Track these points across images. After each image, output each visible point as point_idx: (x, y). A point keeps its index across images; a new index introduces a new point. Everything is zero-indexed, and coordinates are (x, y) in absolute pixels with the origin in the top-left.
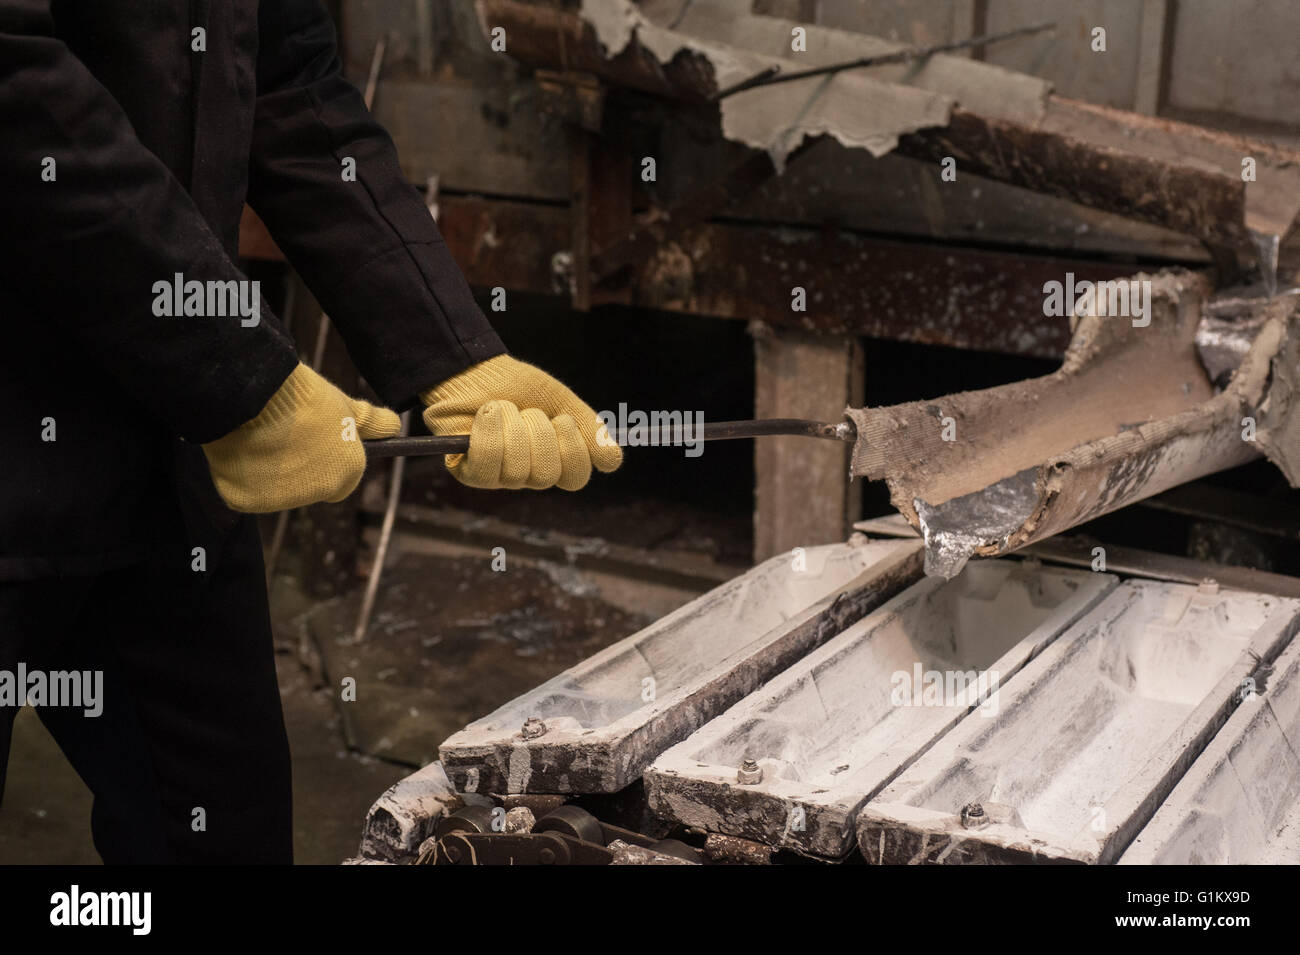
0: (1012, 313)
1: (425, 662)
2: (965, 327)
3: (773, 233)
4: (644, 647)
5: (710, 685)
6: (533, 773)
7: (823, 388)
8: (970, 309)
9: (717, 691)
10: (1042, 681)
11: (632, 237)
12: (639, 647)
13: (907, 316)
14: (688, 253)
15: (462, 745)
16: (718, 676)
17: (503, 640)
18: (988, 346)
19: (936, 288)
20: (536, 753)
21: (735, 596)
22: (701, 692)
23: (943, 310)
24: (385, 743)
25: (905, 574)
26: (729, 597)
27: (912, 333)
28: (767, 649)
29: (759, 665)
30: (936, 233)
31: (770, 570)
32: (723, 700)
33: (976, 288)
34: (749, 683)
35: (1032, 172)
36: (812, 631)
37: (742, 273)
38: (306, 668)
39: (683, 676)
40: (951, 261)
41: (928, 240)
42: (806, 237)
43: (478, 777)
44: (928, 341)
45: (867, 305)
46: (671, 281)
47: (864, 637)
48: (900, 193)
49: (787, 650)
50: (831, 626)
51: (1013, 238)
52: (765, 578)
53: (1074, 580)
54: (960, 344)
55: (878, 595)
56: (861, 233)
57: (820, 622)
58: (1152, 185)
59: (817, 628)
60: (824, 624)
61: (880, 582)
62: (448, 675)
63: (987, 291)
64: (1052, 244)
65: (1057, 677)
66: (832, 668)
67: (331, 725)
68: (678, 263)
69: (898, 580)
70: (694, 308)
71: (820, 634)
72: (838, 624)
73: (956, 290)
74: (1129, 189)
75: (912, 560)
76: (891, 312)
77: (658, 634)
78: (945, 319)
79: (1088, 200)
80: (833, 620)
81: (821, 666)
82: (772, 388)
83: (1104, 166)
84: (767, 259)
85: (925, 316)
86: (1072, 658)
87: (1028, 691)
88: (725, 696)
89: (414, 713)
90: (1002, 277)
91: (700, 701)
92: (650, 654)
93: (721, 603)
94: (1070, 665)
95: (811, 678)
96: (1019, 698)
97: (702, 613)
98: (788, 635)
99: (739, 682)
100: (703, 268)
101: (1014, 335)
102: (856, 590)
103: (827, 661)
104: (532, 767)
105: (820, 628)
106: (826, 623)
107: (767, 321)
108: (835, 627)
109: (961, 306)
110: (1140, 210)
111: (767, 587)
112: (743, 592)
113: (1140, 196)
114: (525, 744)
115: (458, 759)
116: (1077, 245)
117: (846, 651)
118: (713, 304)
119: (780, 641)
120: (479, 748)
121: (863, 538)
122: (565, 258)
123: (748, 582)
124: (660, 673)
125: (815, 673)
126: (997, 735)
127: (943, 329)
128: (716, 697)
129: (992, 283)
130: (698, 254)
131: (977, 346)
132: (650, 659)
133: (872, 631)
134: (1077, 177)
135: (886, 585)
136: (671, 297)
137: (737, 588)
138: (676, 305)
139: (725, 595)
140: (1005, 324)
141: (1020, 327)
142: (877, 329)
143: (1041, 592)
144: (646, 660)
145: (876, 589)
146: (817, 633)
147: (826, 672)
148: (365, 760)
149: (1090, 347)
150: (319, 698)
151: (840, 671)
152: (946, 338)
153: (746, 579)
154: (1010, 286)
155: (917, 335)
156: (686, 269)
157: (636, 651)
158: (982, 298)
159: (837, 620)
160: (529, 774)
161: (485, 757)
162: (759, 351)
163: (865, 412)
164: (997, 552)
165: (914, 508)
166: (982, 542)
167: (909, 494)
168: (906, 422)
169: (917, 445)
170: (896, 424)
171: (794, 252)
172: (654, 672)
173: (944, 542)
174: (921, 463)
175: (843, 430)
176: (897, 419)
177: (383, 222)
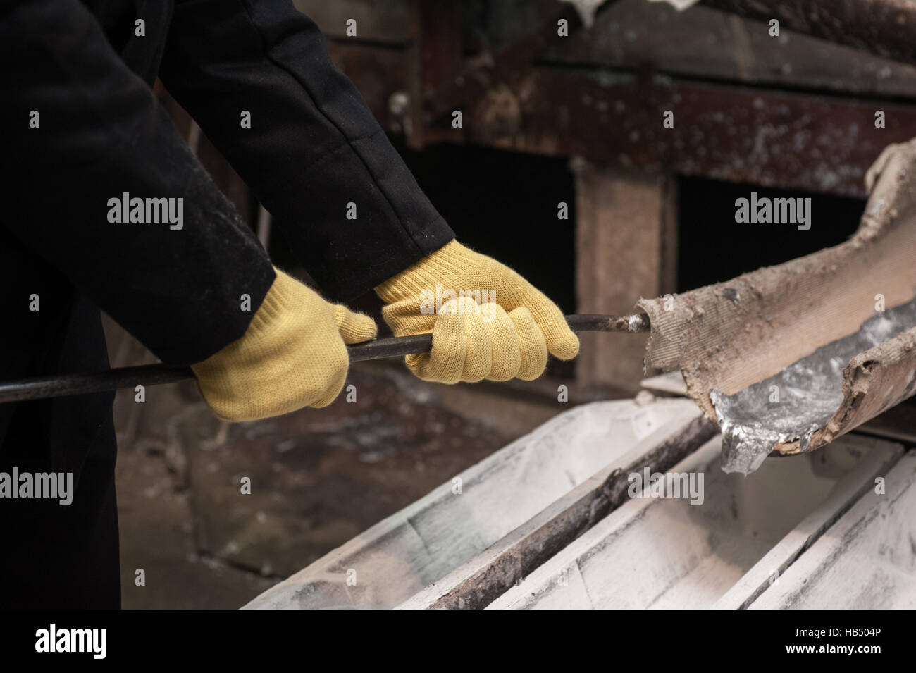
0: (816, 154)
1: (278, 467)
2: (772, 166)
3: (592, 75)
4: (417, 521)
5: (467, 582)
7: (640, 219)
8: (776, 149)
9: (474, 587)
10: (815, 576)
11: (460, 80)
12: (412, 521)
13: (717, 155)
14: (516, 93)
16: (476, 571)
17: (349, 446)
19: (744, 129)
21: (518, 459)
22: (456, 591)
23: (750, 150)
24: (233, 548)
25: (687, 439)
26: (512, 460)
27: (721, 170)
28: (532, 536)
29: (524, 554)
30: (746, 76)
31: (556, 429)
32: (481, 596)
33: (783, 130)
34: (511, 573)
35: (830, 25)
36: (583, 510)
37: (564, 114)
38: (172, 471)
39: (457, 548)
40: (759, 103)
41: (737, 83)
42: (626, 79)
44: (736, 178)
46: (500, 119)
47: (638, 516)
49: (554, 534)
50: (605, 502)
51: (817, 82)
52: (551, 437)
53: (859, 448)
55: (658, 464)
56: (675, 76)
57: (593, 499)
59: (589, 506)
60: (596, 502)
61: (659, 451)
62: (297, 479)
63: (792, 132)
64: (855, 87)
65: (833, 569)
66: (600, 554)
67: (188, 527)
68: (507, 104)
69: (680, 446)
70: (522, 144)
71: (593, 512)
72: (612, 500)
73: (763, 131)
75: (695, 424)
76: (702, 151)
77: (434, 505)
78: (752, 159)
79: (886, 54)
80: (607, 497)
81: (587, 553)
82: (593, 219)
83: (902, 19)
84: (587, 100)
85: (734, 155)
86: (850, 546)
87: (799, 591)
88: (484, 591)
89: (262, 518)
90: (807, 119)
91: (455, 600)
92: (424, 527)
93: (503, 467)
94: (846, 554)
95: (576, 568)
96: (789, 599)
97: (482, 479)
98: (558, 517)
99: (500, 574)
100: (529, 108)
101: (818, 173)
102: (633, 463)
103: (595, 547)
105: (593, 506)
106: (599, 499)
107: (589, 158)
108: (610, 503)
109: (769, 143)
111: (552, 447)
112: (527, 455)
116: (882, 88)
117: (616, 534)
118: (538, 142)
119: (548, 526)
121: (649, 397)
122: (401, 100)
123: (533, 443)
124: (432, 547)
125: (581, 562)
127: (750, 166)
128: (474, 593)
129: (798, 124)
130: (525, 94)
132: (423, 533)
133: (646, 508)
134: (874, 31)
135: (666, 453)
136: (501, 134)
137: (521, 450)
138: (505, 143)
139: (507, 458)
140: (810, 164)
141: (823, 166)
142: (689, 167)
143: (823, 460)
144: (419, 534)
145: (655, 458)
146: (589, 512)
147: (593, 559)
148: (214, 564)
150: (181, 500)
151: (608, 556)
152: (754, 176)
153: (531, 440)
154: (814, 128)
155: (725, 173)
156: (513, 110)
157: (409, 527)
158: (788, 138)
159: (611, 496)
162: (580, 186)
163: (659, 303)
164: (798, 451)
165: (711, 401)
166: (783, 438)
167: (704, 385)
168: (700, 310)
169: (714, 331)
170: (692, 314)
171: (614, 93)
172: (426, 547)
173: (742, 436)
174: (718, 351)
175: (635, 322)
176: (692, 308)
177: (324, 120)
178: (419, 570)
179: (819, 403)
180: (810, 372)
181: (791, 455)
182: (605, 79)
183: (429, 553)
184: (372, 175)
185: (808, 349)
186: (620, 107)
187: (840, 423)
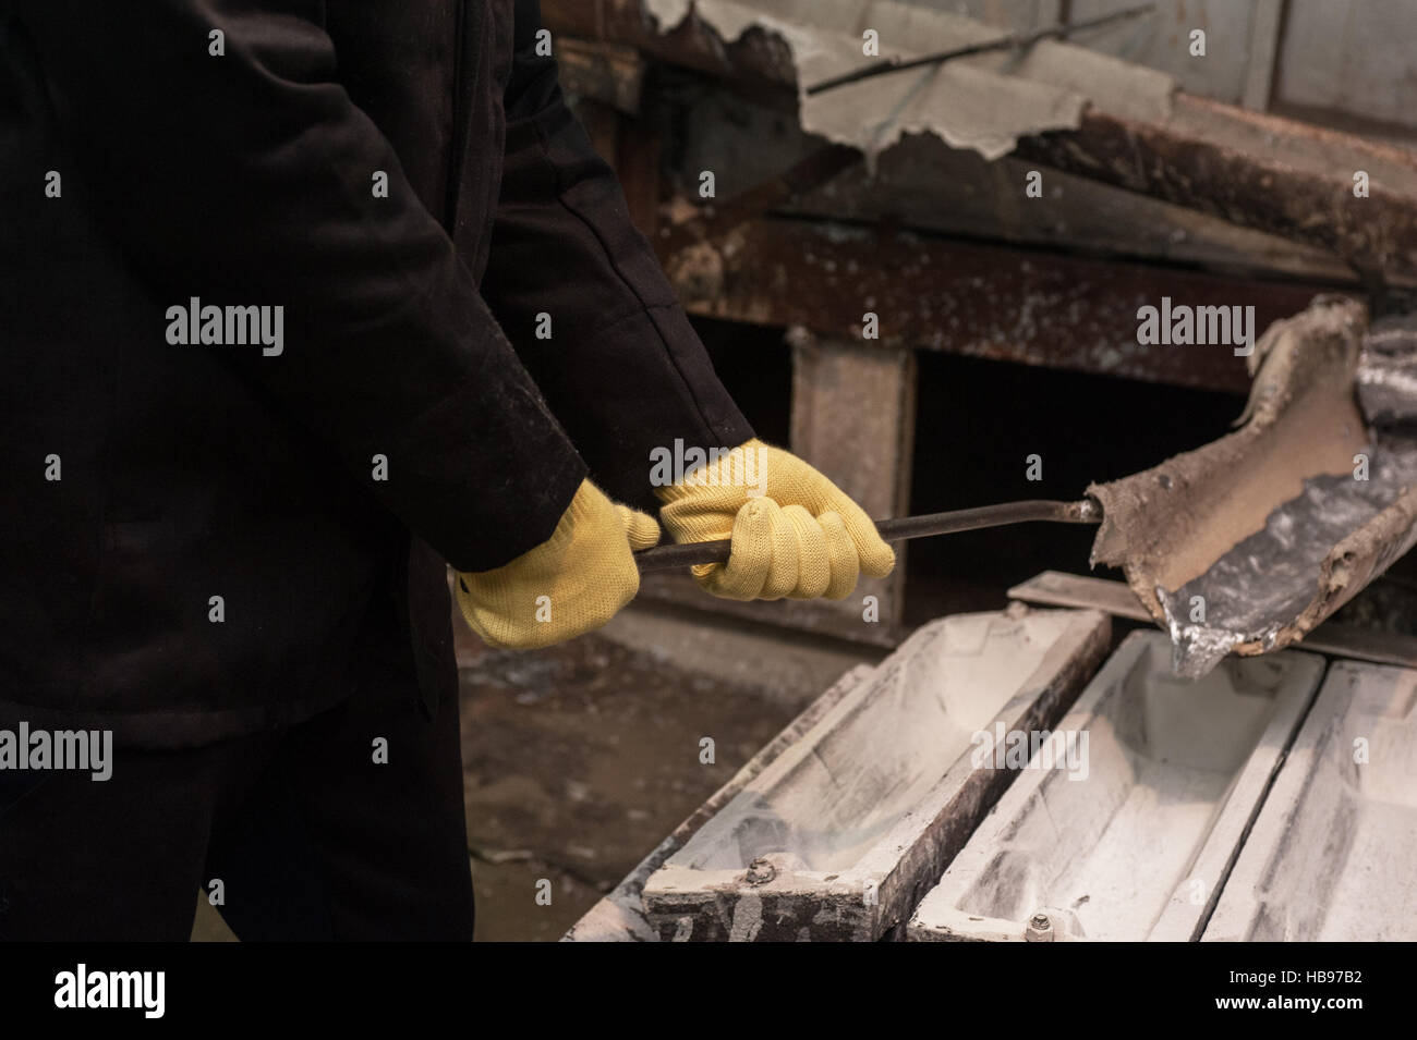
0: (1095, 327)
2: (1040, 341)
3: (819, 229)
4: (821, 750)
5: (944, 810)
6: (763, 925)
7: (868, 403)
8: (1046, 322)
12: (816, 751)
13: (973, 327)
14: (718, 248)
15: (671, 891)
16: (950, 799)
18: (1066, 362)
19: (1008, 298)
20: (769, 902)
21: (896, 680)
22: (937, 820)
23: (1015, 322)
26: (891, 682)
27: (978, 345)
30: (1009, 235)
32: (954, 826)
33: (1055, 299)
34: (973, 802)
35: (1176, 184)
37: (781, 277)
40: (1026, 267)
41: (999, 243)
42: (859, 235)
43: (691, 927)
44: (995, 354)
45: (926, 314)
46: (697, 280)
48: (969, 189)
53: (1277, 662)
54: (1034, 359)
56: (923, 233)
58: (1322, 205)
63: (1067, 302)
68: (705, 260)
70: (723, 310)
73: (1031, 300)
74: (1294, 208)
76: (955, 322)
77: (831, 733)
78: (1017, 332)
79: (1239, 217)
81: (1046, 778)
82: (809, 400)
83: (1266, 182)
84: (810, 258)
85: (995, 327)
87: (1293, 812)
88: (956, 822)
90: (1084, 287)
91: (937, 831)
92: (828, 758)
93: (884, 690)
95: (1040, 795)
100: (735, 267)
101: (1097, 352)
103: (1049, 774)
104: (763, 917)
107: (810, 327)
109: (1037, 315)
110: (1304, 232)
111: (924, 668)
112: (902, 675)
113: (1306, 215)
114: (755, 892)
115: (668, 906)
116: (1173, 253)
118: (745, 308)
120: (695, 894)
121: (1023, 609)
123: (905, 662)
124: (840, 781)
125: (1043, 788)
126: (1280, 868)
127: (1013, 342)
128: (949, 824)
129: (1073, 293)
130: (730, 249)
131: (1053, 362)
132: (828, 764)
134: (1232, 193)
136: (696, 298)
137: (896, 671)
138: (703, 307)
139: (886, 680)
140: (1087, 340)
141: (1103, 342)
142: (937, 341)
143: (1240, 675)
144: (825, 765)
149: (1282, 396)
152: (1018, 353)
153: (902, 659)
154: (1093, 297)
155: (984, 349)
156: (715, 267)
157: (815, 757)
158: (1061, 309)
160: (758, 926)
161: (702, 904)
162: (798, 361)
163: (1110, 489)
164: (1261, 651)
165: (1158, 598)
166: (1241, 638)
167: (1150, 581)
168: (1145, 499)
169: (1152, 523)
170: (1138, 502)
171: (843, 251)
172: (834, 780)
173: (1195, 637)
174: (1156, 543)
175: (1087, 511)
176: (1138, 496)
177: (621, 283)
178: (834, 806)
179: (1256, 603)
180: (1235, 569)
181: (1253, 656)
182: (836, 235)
183: (838, 787)
184: (668, 350)
185: (1226, 545)
186: (853, 267)
187: (1312, 620)
